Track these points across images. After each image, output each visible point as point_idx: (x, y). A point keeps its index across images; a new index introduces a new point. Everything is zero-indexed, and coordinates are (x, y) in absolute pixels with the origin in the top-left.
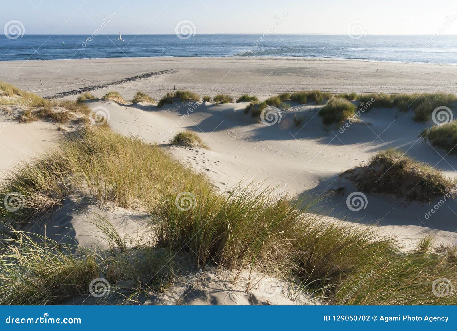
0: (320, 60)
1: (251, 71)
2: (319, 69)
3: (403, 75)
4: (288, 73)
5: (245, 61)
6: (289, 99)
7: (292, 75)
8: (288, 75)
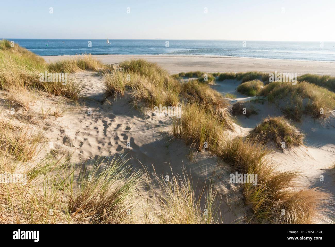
0: (221, 57)
1: (174, 64)
2: (218, 63)
3: (269, 66)
4: (197, 65)
5: (172, 58)
6: (184, 76)
7: (199, 66)
8: (196, 66)
